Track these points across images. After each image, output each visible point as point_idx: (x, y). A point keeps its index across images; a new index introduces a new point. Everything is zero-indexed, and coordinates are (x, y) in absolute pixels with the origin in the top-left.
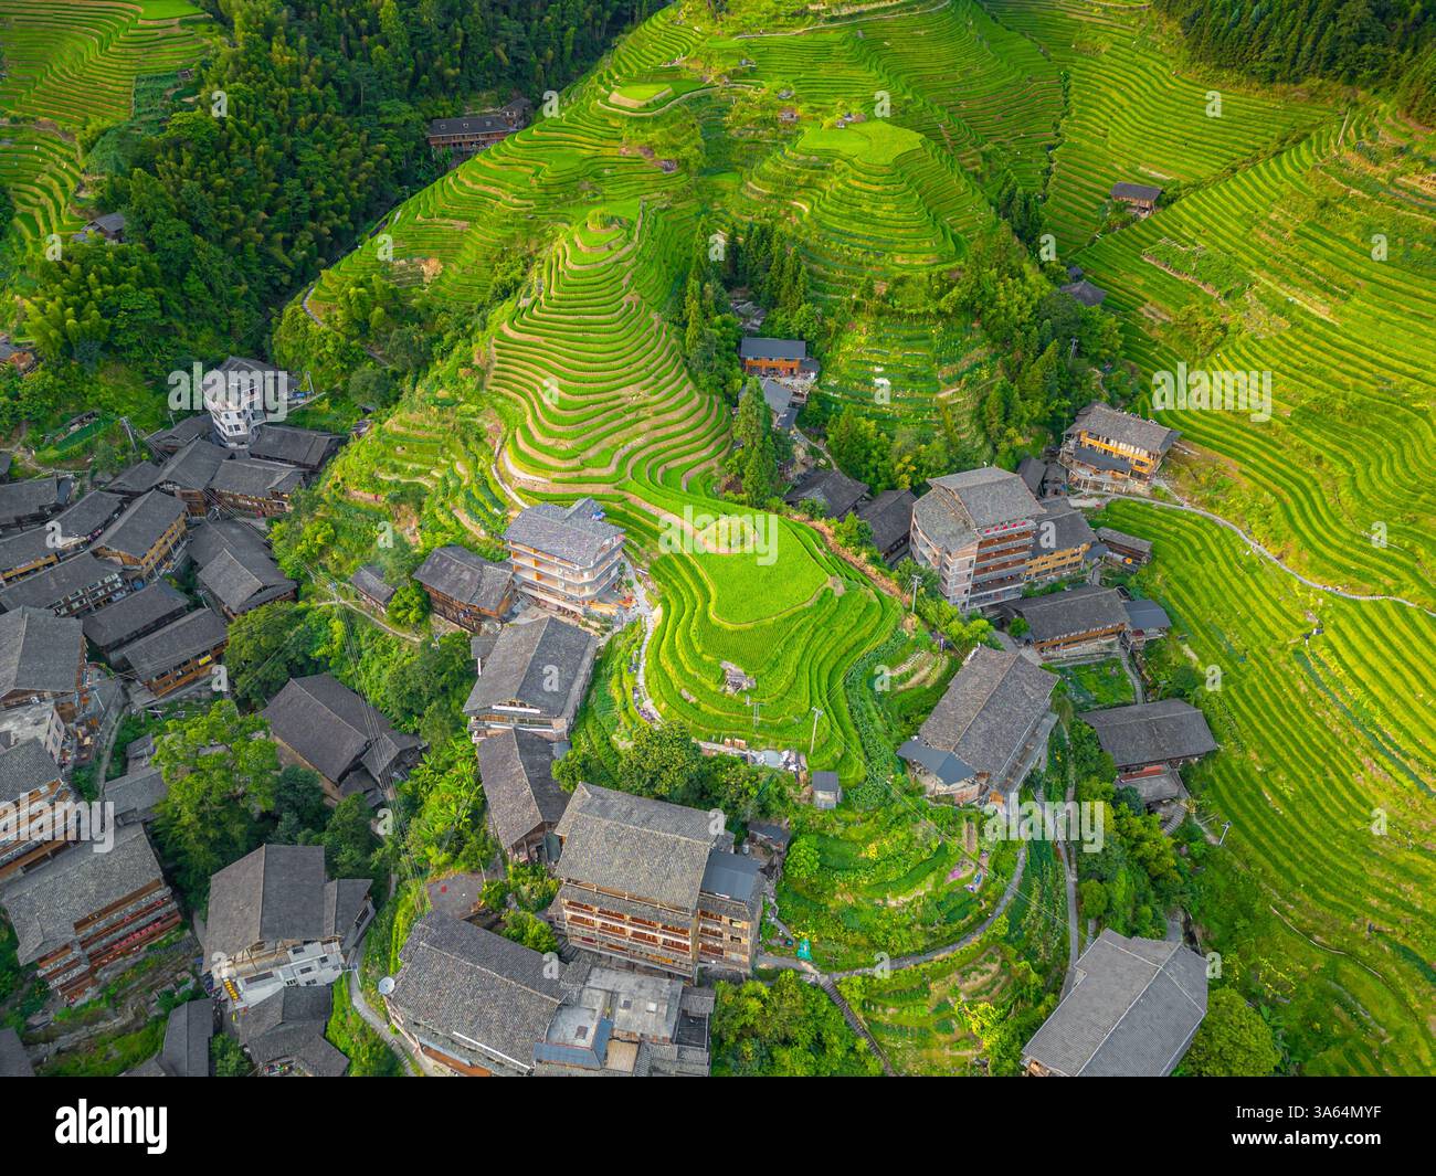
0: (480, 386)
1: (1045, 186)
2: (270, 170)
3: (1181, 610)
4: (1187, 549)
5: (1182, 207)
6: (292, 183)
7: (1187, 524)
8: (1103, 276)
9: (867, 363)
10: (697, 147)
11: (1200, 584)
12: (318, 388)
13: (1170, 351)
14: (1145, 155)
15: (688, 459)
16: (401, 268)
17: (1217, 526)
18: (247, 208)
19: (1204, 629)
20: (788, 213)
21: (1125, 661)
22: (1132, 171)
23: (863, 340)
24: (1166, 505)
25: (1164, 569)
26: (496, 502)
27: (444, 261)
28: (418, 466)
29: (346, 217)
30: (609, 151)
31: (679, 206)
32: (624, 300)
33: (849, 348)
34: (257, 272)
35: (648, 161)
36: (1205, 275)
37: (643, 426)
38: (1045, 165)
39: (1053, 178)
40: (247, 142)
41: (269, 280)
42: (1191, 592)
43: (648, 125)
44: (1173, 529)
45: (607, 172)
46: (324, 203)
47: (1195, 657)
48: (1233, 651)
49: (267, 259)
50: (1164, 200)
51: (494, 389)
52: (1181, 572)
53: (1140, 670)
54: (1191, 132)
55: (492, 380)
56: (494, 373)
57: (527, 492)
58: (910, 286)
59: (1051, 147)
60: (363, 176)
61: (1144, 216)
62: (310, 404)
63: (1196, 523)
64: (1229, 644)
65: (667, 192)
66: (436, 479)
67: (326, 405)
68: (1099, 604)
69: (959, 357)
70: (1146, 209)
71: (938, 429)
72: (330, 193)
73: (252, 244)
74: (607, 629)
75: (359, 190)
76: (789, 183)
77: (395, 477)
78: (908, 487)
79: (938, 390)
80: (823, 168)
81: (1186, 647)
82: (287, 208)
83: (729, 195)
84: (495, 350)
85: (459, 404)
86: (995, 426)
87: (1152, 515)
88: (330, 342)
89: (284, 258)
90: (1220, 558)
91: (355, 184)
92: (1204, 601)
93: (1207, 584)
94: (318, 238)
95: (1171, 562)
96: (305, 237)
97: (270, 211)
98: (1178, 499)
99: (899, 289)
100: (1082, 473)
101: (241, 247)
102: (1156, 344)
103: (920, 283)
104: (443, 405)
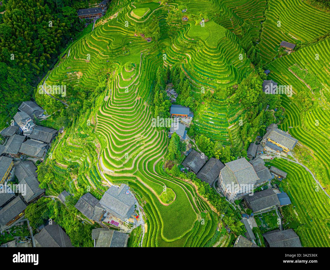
0: (94, 130)
1: (259, 36)
2: (29, 39)
3: (294, 197)
4: (296, 176)
5: (301, 51)
6: (37, 41)
7: (297, 168)
8: (276, 74)
9: (208, 116)
10: (158, 31)
11: (300, 190)
12: (49, 114)
13: (295, 105)
14: (291, 29)
15: (155, 157)
16: (70, 75)
17: (306, 171)
18: (24, 53)
19: (300, 206)
20: (185, 58)
21: (277, 211)
22: (286, 34)
23: (206, 108)
24: (292, 161)
25: (289, 181)
26: (99, 177)
27: (83, 73)
28: (76, 157)
29: (54, 50)
30: (131, 35)
31: (152, 53)
32: (136, 100)
33: (202, 111)
34: (29, 72)
35: (143, 38)
36: (308, 82)
37: (142, 148)
38: (260, 28)
39: (262, 33)
40: (21, 30)
41: (33, 74)
42: (297, 192)
43: (143, 26)
44: (293, 168)
45: (130, 42)
46: (47, 47)
47: (297, 215)
48: (309, 216)
49: (32, 67)
50: (296, 49)
51: (98, 131)
52: (294, 184)
53: (280, 213)
54: (305, 23)
55: (97, 129)
56: (97, 126)
57: (107, 175)
58: (221, 92)
59: (262, 21)
60: (59, 35)
61: (289, 52)
62: (47, 118)
63: (300, 168)
64: (307, 214)
65: (148, 49)
66: (82, 161)
67: (52, 119)
68: (272, 199)
69: (234, 114)
70: (290, 51)
71: (227, 138)
72: (49, 43)
73: (26, 65)
74: (132, 226)
75: (58, 40)
76: (185, 47)
77: (70, 160)
78: (219, 158)
79: (228, 125)
80: (195, 43)
81: (295, 211)
82: (36, 50)
83: (167, 48)
84: (97, 119)
85: (88, 136)
86: (244, 137)
87: (287, 163)
88: (51, 101)
89: (36, 66)
90: (306, 183)
91: (56, 38)
92: (301, 196)
93: (302, 190)
94: (47, 58)
95: (292, 179)
96: (43, 58)
97: (31, 52)
98: (295, 159)
99: (218, 93)
100: (268, 149)
101: (23, 66)
102: (291, 101)
103: (224, 91)
104: (83, 137)
